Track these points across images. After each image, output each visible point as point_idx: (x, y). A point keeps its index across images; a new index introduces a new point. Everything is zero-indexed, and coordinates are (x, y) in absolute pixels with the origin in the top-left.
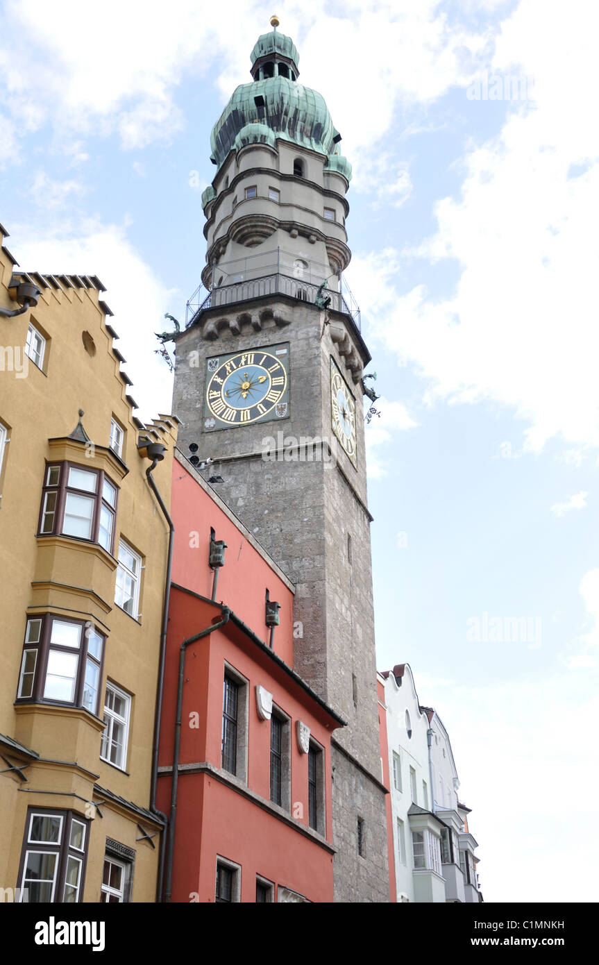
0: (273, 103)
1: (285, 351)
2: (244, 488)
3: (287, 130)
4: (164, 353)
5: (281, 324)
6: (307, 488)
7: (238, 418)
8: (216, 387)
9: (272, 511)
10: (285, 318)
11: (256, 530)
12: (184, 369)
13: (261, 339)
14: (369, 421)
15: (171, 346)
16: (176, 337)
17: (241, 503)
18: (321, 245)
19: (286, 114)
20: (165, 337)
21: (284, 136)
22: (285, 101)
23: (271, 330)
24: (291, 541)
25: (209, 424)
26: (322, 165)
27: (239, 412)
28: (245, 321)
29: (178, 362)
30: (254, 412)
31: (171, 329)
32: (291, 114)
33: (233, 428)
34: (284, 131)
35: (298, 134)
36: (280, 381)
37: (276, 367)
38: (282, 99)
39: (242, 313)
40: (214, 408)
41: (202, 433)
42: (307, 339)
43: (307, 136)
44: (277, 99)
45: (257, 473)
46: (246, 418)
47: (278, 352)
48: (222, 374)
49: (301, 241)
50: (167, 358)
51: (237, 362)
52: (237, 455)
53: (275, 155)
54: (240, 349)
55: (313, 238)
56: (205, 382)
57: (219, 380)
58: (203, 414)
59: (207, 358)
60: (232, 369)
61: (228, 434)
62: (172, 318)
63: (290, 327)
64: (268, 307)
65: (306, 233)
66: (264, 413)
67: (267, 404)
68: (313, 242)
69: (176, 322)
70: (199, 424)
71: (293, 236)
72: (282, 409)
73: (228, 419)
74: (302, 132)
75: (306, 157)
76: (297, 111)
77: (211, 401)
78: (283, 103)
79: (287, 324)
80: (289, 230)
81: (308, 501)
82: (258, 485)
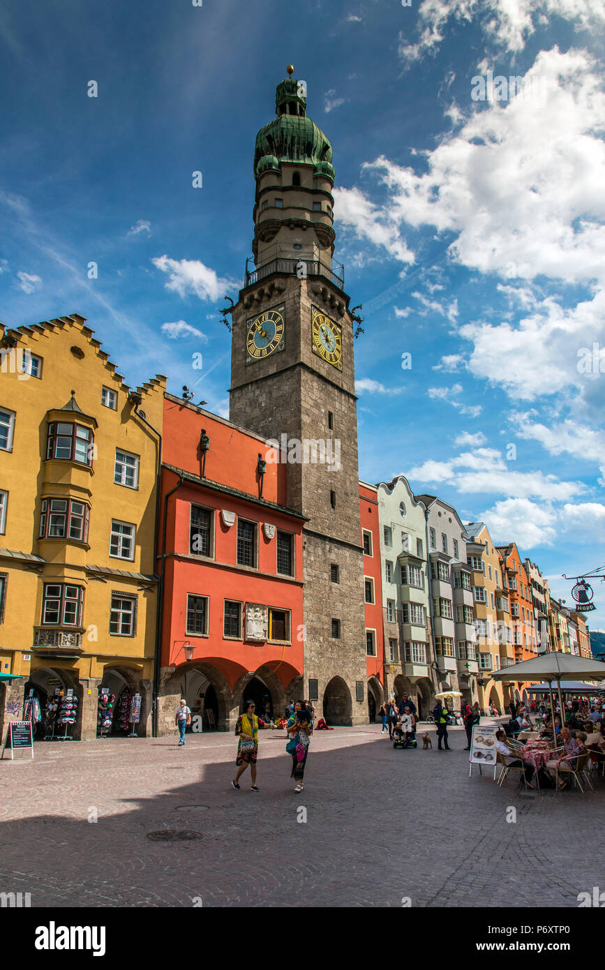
0: (277, 137)
1: (283, 308)
2: (264, 395)
3: (288, 154)
4: (225, 321)
5: (281, 291)
6: (293, 391)
7: (261, 355)
8: (251, 337)
9: (277, 407)
10: (282, 287)
11: (270, 419)
12: (237, 329)
13: (273, 303)
14: (357, 337)
15: (229, 317)
16: (231, 310)
17: (263, 405)
18: (311, 230)
19: (286, 143)
20: (225, 312)
21: (285, 160)
22: (285, 134)
23: (277, 296)
24: (286, 423)
25: (249, 360)
26: (312, 172)
27: (261, 350)
28: (261, 294)
29: (234, 325)
30: (269, 349)
31: (228, 305)
32: (289, 142)
33: (260, 360)
34: (285, 155)
35: (295, 154)
36: (281, 328)
37: (279, 319)
38: (282, 132)
39: (260, 289)
40: (250, 350)
41: (246, 366)
42: (294, 298)
43: (302, 154)
44: (279, 133)
45: (270, 386)
46: (265, 354)
47: (280, 310)
48: (253, 329)
49: (298, 231)
50: (227, 324)
51: (260, 319)
52: (262, 376)
53: (279, 175)
54: (262, 311)
55: (305, 227)
56: (246, 335)
57: (252, 333)
58: (246, 355)
59: (246, 321)
60: (258, 325)
61: (257, 365)
62: (229, 299)
63: (286, 292)
64: (272, 282)
65: (300, 225)
66: (273, 348)
67: (275, 343)
68: (304, 230)
69: (231, 300)
70: (244, 361)
71: (292, 229)
72: (282, 345)
73: (257, 356)
74: (298, 152)
75: (300, 170)
76: (293, 138)
77: (249, 346)
78: (283, 136)
79: (284, 290)
80: (288, 226)
81: (294, 399)
82: (270, 393)
